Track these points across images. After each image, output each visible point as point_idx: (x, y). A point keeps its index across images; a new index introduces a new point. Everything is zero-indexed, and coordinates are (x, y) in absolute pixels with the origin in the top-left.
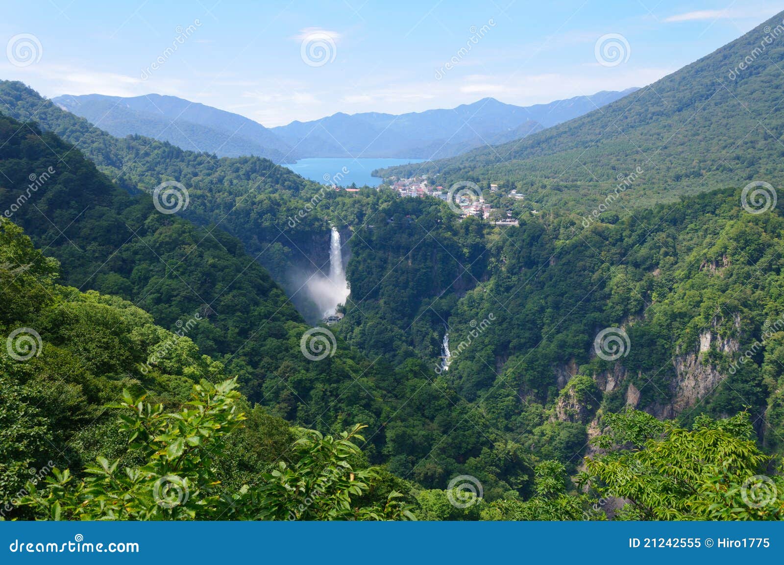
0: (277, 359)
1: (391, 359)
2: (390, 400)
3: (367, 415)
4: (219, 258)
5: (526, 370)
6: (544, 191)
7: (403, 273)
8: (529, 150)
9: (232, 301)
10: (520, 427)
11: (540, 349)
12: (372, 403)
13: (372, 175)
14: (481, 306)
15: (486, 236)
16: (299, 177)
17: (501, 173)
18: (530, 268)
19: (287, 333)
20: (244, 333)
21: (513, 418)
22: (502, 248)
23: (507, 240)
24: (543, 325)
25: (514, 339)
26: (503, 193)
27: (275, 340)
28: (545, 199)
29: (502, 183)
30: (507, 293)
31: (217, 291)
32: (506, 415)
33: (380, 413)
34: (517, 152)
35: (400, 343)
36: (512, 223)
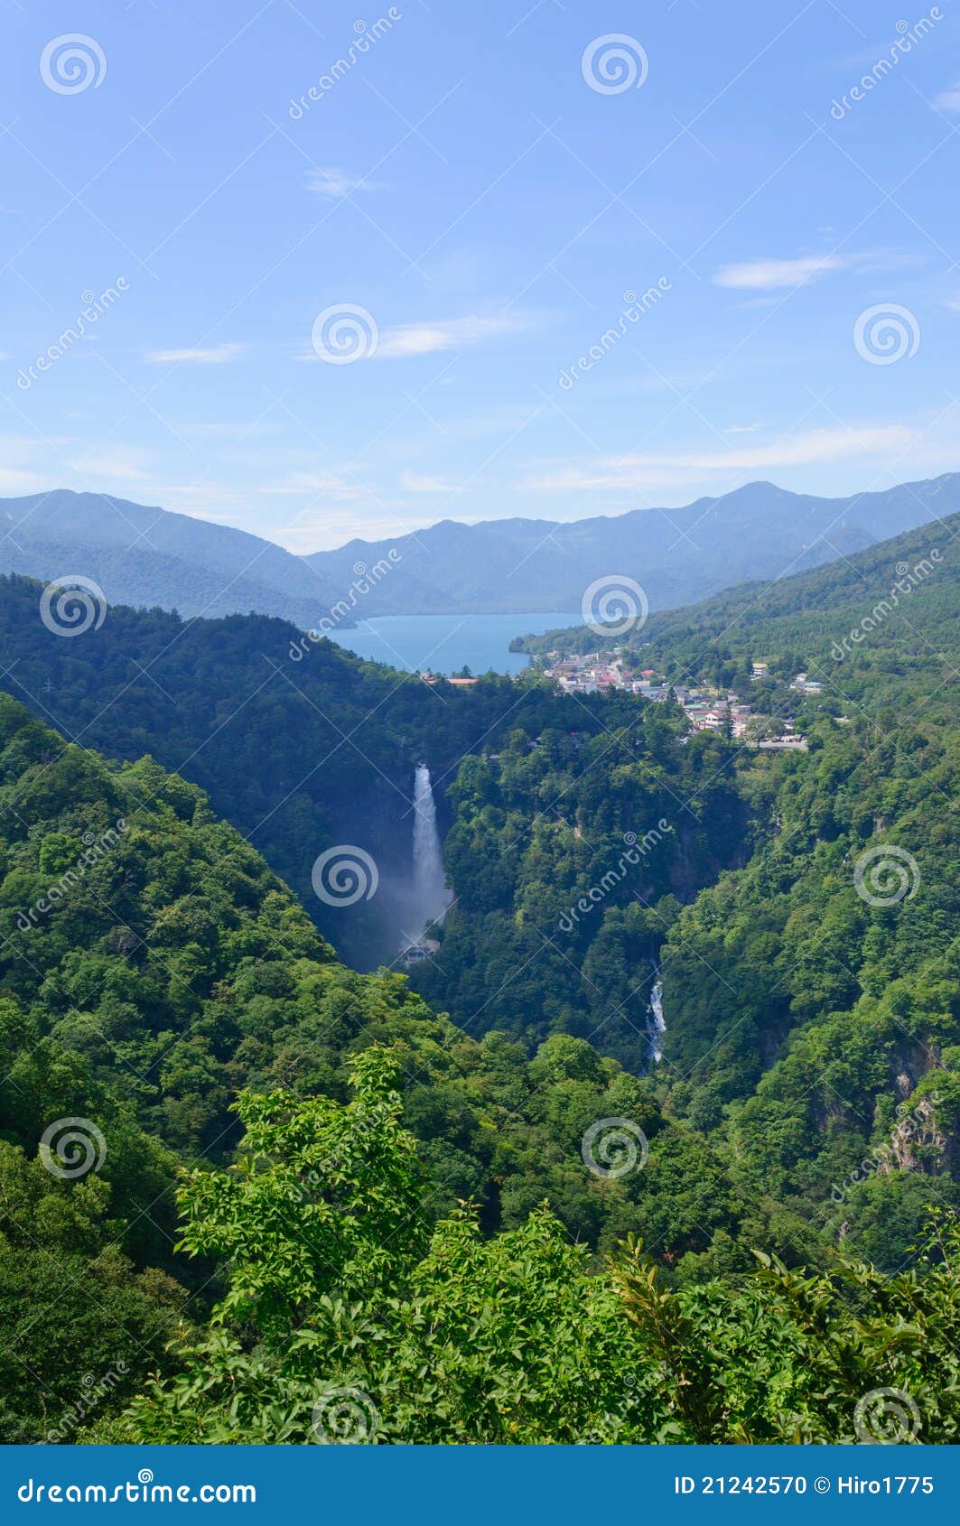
0: (271, 1042)
1: (539, 1037)
2: (514, 1126)
3: (462, 1160)
4: (154, 828)
5: (827, 1059)
6: (865, 674)
7: (563, 853)
8: (838, 590)
9: (181, 918)
10: (816, 1184)
11: (855, 1014)
12: (473, 1133)
13: (512, 650)
14: (729, 923)
15: (738, 773)
16: (351, 655)
17: (776, 639)
18: (831, 839)
19: (295, 986)
20: (203, 986)
21: (801, 1163)
22: (772, 797)
23: (784, 780)
24: (862, 962)
25: (799, 991)
26: (779, 682)
27: (267, 1000)
28: (867, 691)
29: (776, 659)
30: (785, 893)
31: (147, 897)
32: (783, 1157)
33: (491, 1156)
34: (812, 595)
35: (557, 1002)
36: (795, 744)
